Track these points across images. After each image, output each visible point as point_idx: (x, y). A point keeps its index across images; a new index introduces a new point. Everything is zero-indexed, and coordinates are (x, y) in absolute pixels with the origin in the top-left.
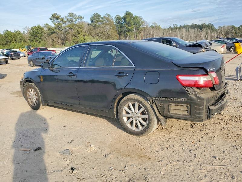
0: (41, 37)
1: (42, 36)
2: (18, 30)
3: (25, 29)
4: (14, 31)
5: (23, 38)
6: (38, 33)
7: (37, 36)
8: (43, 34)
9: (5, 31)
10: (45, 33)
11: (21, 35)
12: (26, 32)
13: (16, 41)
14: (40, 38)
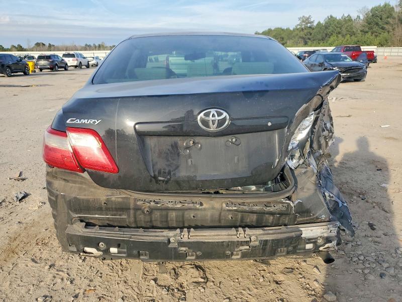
0: (385, 26)
1: (387, 23)
2: (349, 15)
3: (360, 12)
4: (342, 17)
5: (352, 28)
6: (381, 19)
7: (377, 24)
8: (389, 19)
9: (328, 17)
10: (394, 18)
11: (350, 23)
12: (362, 17)
13: (339, 33)
14: (383, 28)
